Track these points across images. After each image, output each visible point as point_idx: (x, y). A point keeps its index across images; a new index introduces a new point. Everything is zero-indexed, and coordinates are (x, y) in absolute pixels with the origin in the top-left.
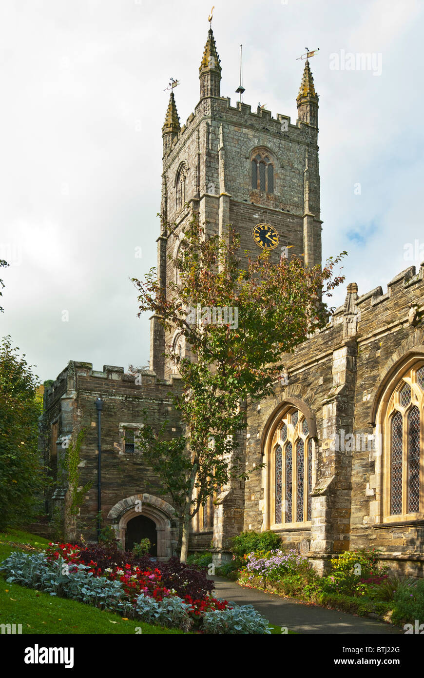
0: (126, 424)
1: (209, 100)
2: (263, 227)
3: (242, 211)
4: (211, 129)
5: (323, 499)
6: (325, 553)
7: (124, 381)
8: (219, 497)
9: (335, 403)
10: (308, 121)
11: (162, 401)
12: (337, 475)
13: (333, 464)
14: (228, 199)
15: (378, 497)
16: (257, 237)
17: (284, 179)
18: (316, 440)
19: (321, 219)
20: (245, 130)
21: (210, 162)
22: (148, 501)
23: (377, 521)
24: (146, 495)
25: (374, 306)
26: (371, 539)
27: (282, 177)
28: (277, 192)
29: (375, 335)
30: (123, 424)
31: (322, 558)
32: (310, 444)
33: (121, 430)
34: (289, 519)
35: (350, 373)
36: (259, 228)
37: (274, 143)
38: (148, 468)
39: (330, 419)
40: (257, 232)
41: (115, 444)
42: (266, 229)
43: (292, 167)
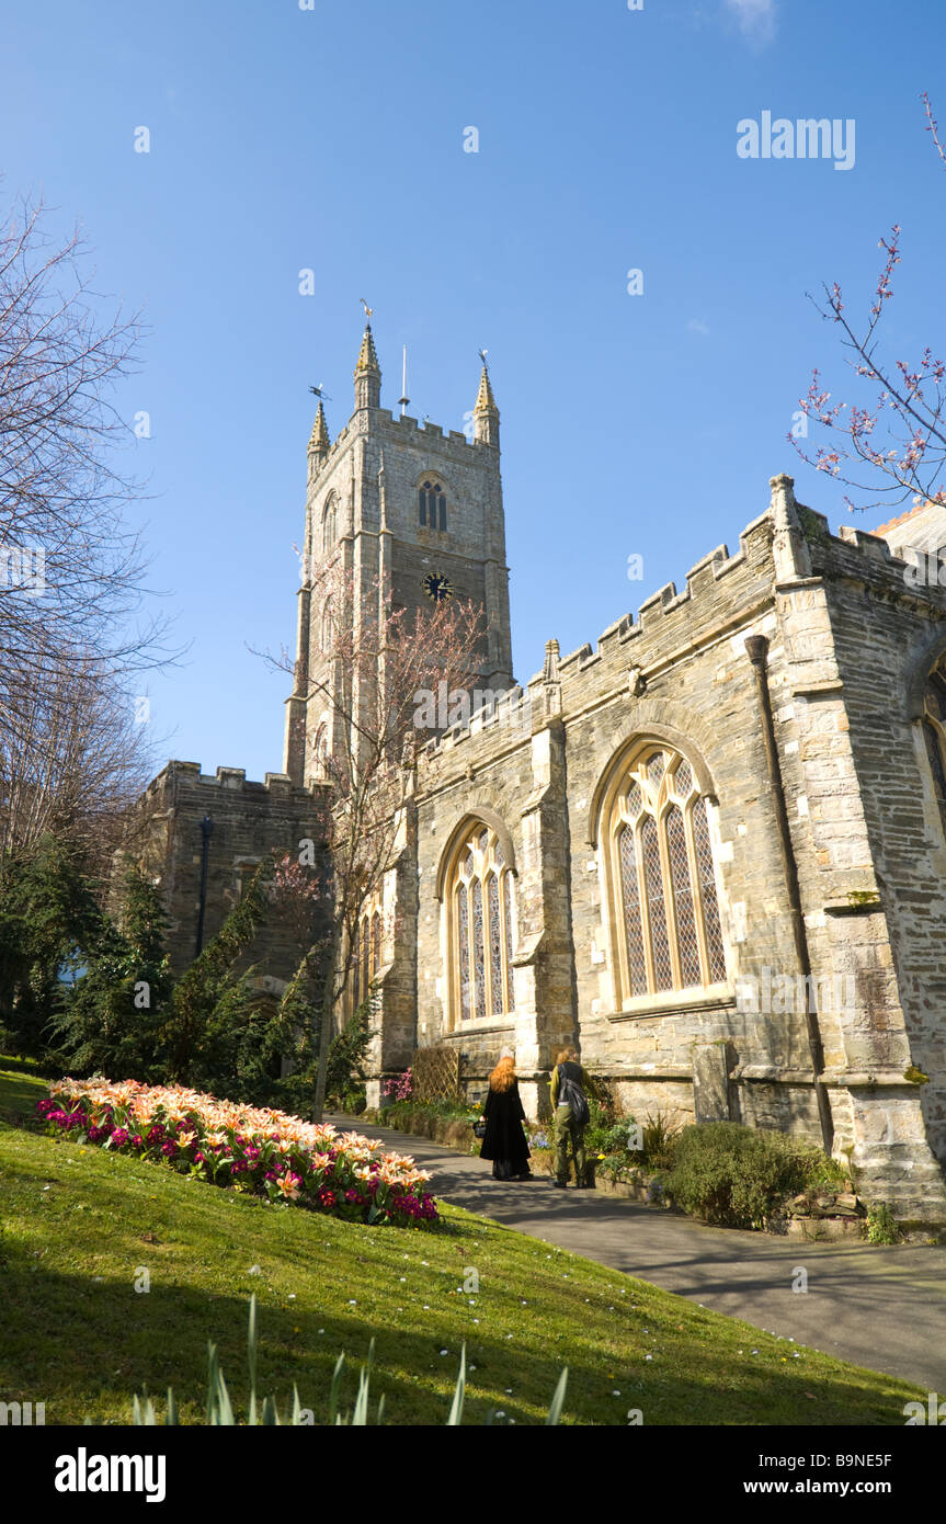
0: (244, 858)
1: (366, 412)
2: (435, 575)
3: (408, 554)
4: (369, 448)
5: (531, 969)
6: (541, 1069)
7: (245, 790)
8: (377, 976)
9: (539, 813)
10: (488, 441)
11: (297, 820)
12: (548, 927)
13: (541, 910)
14: (390, 538)
15: (610, 965)
16: (427, 588)
17: (460, 513)
18: (516, 875)
19: (508, 565)
20: (411, 451)
21: (367, 490)
22: (271, 988)
23: (612, 1009)
24: (268, 978)
25: (582, 670)
26: (607, 1042)
27: (458, 510)
28: (450, 528)
29: (587, 711)
30: (239, 859)
31: (535, 1078)
32: (506, 881)
33: (237, 869)
34: (481, 1012)
35: (555, 767)
36: (430, 577)
37: (447, 467)
38: (272, 931)
39: (532, 840)
40: (426, 582)
41: (226, 891)
42: (439, 577)
43: (469, 498)
